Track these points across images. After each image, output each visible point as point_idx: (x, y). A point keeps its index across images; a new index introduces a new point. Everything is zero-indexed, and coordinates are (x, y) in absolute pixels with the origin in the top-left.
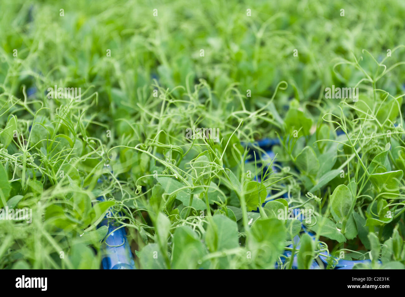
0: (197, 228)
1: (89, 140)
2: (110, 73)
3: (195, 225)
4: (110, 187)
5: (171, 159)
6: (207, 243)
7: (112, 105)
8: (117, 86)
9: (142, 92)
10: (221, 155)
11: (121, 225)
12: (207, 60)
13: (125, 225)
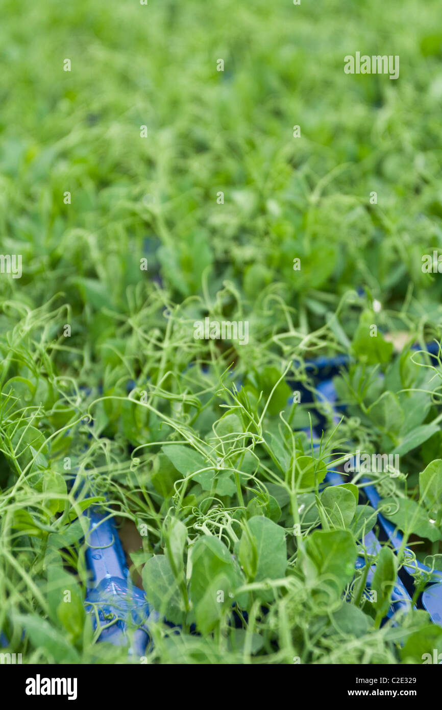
0: (225, 532)
1: (58, 382)
2: (81, 253)
3: (221, 527)
4: (90, 451)
5: (183, 414)
6: (239, 559)
7: (88, 310)
8: (92, 274)
9: (134, 293)
10: (260, 417)
11: (108, 513)
12: (230, 231)
13: (114, 513)
